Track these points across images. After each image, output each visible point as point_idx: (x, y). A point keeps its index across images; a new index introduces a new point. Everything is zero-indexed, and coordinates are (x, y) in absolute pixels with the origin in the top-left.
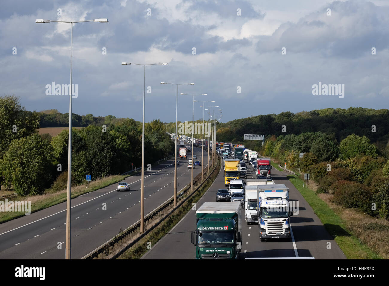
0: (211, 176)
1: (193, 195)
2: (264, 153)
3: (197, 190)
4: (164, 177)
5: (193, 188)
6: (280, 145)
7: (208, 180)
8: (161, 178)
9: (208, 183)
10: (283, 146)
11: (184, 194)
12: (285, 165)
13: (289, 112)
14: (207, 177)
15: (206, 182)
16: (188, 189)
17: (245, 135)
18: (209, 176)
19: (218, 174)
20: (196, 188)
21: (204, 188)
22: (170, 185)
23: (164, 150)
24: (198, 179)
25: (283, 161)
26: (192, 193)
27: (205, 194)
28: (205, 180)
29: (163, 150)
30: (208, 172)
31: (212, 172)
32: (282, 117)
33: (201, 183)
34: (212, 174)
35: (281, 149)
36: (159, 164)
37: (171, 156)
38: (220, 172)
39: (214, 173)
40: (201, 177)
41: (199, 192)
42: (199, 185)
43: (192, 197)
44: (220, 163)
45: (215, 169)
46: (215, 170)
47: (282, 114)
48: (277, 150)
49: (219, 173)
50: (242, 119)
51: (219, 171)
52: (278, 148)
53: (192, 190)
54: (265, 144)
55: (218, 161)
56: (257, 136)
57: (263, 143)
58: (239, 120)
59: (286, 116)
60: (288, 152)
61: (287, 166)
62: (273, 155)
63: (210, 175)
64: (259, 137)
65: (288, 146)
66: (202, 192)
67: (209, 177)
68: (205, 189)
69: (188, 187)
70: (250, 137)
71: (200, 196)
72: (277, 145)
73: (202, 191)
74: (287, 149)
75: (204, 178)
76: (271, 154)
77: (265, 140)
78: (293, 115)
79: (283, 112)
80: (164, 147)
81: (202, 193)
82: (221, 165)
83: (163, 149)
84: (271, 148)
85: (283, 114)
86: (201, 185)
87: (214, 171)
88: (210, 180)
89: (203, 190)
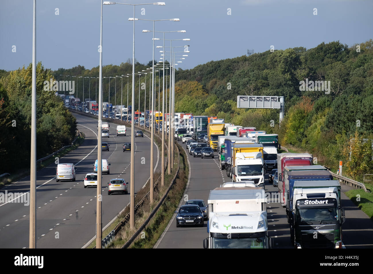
0: (170, 194)
1: (136, 240)
2: (285, 139)
3: (144, 227)
4: (59, 196)
5: (135, 223)
6: (322, 120)
7: (165, 203)
8: (54, 199)
9: (165, 210)
10: (329, 122)
11: (114, 238)
12: (341, 167)
13: (338, 44)
14: (162, 197)
15: (161, 207)
16: (123, 224)
17: (238, 97)
18: (165, 194)
19: (185, 188)
20: (141, 221)
21: (158, 223)
22: (77, 217)
23: (54, 133)
24: (141, 201)
25: (332, 157)
26: (134, 234)
27: (163, 235)
28: (158, 203)
29: (49, 134)
30: (162, 183)
31: (171, 184)
32: (322, 54)
33: (149, 211)
34: (171, 188)
35: (326, 129)
36: (42, 165)
37: (68, 148)
38: (188, 184)
39: (177, 188)
40: (147, 197)
41: (148, 231)
42: (146, 215)
43: (135, 244)
44: (184, 164)
45: (177, 177)
46: (177, 180)
47: (322, 48)
48: (316, 131)
49: (187, 186)
50: (229, 59)
51: (187, 182)
52: (319, 127)
53: (131, 228)
54: (286, 118)
55: (179, 158)
56: (267, 100)
57: (281, 115)
58: (223, 61)
59: (330, 51)
60: (344, 135)
61: (344, 170)
62: (307, 142)
63: (168, 192)
64: (273, 102)
65: (344, 123)
66: (157, 232)
67: (166, 196)
68: (162, 225)
69: (123, 220)
70: (251, 102)
71: (153, 242)
72: (316, 121)
73: (154, 229)
74: (341, 129)
75: (156, 198)
76: (301, 141)
77: (285, 109)
78: (346, 49)
79: (324, 43)
80: (53, 126)
81: (156, 235)
82: (188, 168)
83: (51, 131)
84: (299, 127)
85: (324, 49)
86: (152, 216)
87: (175, 182)
88: (168, 204)
89: (158, 227)
